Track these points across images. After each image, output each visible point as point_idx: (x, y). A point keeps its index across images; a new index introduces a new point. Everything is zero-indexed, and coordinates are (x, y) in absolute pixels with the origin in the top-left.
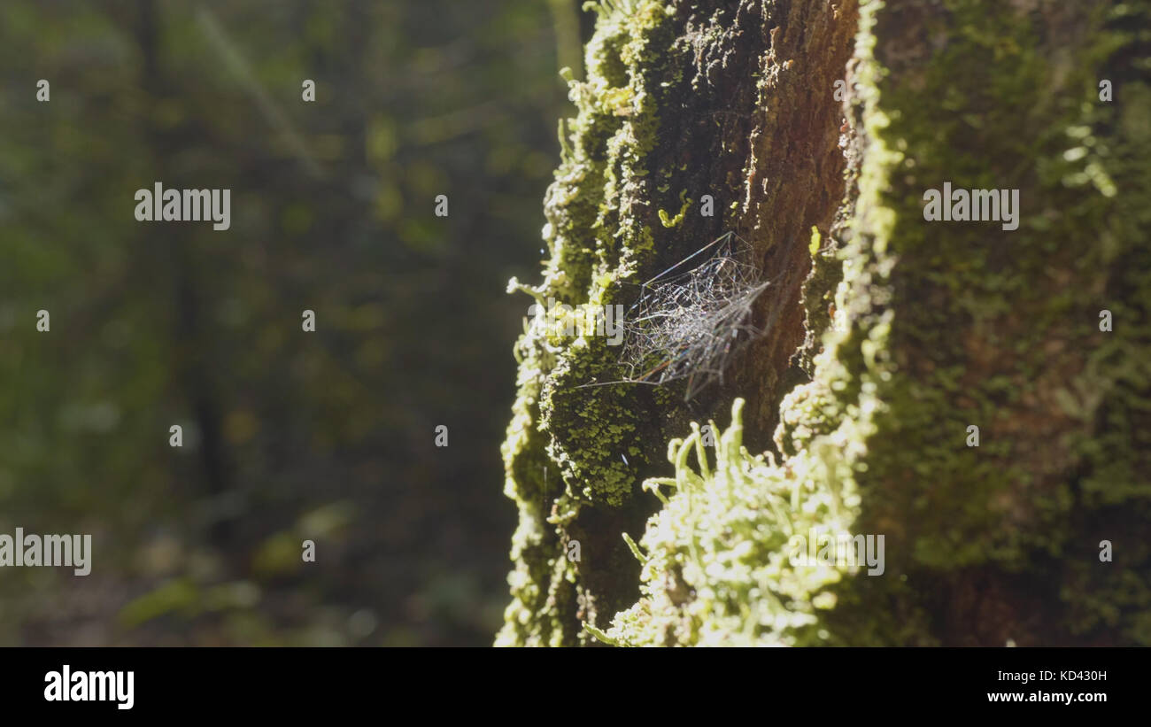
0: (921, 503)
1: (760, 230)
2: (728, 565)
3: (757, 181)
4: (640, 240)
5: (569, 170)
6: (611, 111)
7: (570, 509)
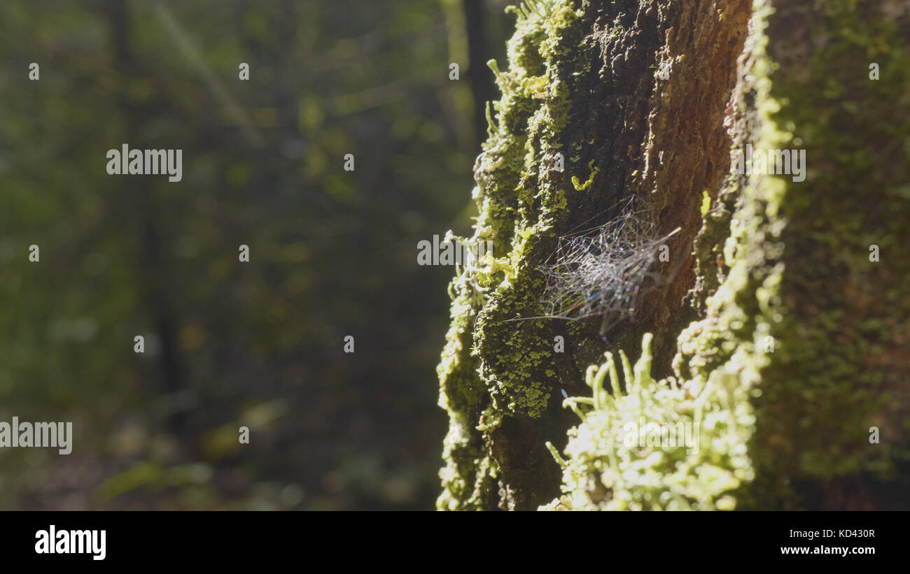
0: (806, 423)
1: (657, 192)
2: (642, 472)
3: (654, 154)
4: (556, 201)
5: (495, 143)
6: (531, 95)
7: (494, 419)
